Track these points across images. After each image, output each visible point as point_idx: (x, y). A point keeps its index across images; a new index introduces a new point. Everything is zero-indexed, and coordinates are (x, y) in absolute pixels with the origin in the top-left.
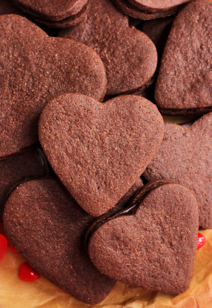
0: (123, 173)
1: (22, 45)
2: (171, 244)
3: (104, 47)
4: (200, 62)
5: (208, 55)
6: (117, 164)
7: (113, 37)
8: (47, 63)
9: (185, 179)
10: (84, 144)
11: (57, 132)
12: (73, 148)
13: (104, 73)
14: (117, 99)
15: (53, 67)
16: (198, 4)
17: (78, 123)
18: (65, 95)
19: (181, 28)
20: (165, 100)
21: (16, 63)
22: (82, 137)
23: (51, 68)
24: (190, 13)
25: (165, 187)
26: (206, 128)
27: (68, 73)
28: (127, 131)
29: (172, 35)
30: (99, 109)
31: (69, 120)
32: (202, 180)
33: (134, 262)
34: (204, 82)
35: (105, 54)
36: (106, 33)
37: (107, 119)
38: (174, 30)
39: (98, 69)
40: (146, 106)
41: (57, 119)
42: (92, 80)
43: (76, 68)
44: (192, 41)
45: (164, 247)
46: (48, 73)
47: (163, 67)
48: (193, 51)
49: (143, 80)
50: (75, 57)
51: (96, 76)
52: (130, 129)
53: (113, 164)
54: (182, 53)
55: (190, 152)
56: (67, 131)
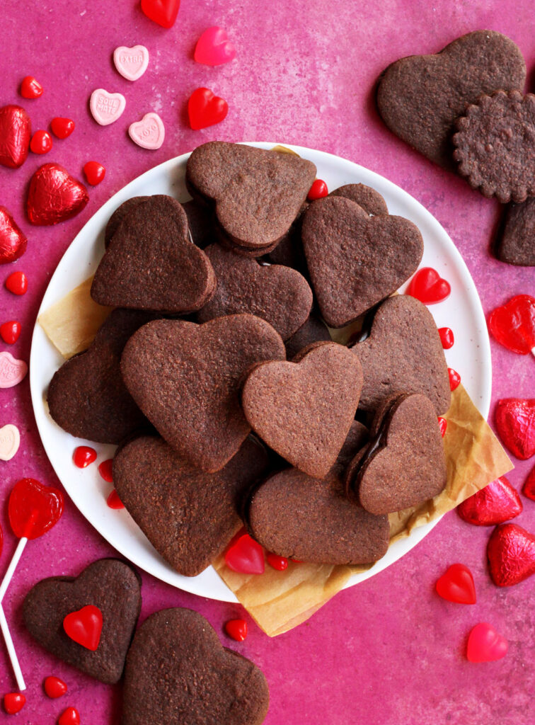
1: (179, 349)
2: (423, 453)
3: (250, 301)
4: (350, 263)
5: (353, 252)
7: (253, 286)
8: (214, 353)
13: (275, 331)
14: (310, 354)
15: (223, 353)
19: (313, 241)
20: (337, 317)
21: (184, 369)
23: (222, 355)
24: (314, 221)
27: (242, 350)
29: (308, 252)
33: (399, 490)
34: (364, 280)
35: (256, 307)
36: (243, 286)
38: (308, 246)
42: (269, 345)
43: (246, 341)
44: (331, 248)
45: (418, 459)
46: (221, 361)
47: (317, 287)
48: (337, 256)
49: (307, 311)
50: (239, 332)
51: (270, 340)
54: (327, 264)
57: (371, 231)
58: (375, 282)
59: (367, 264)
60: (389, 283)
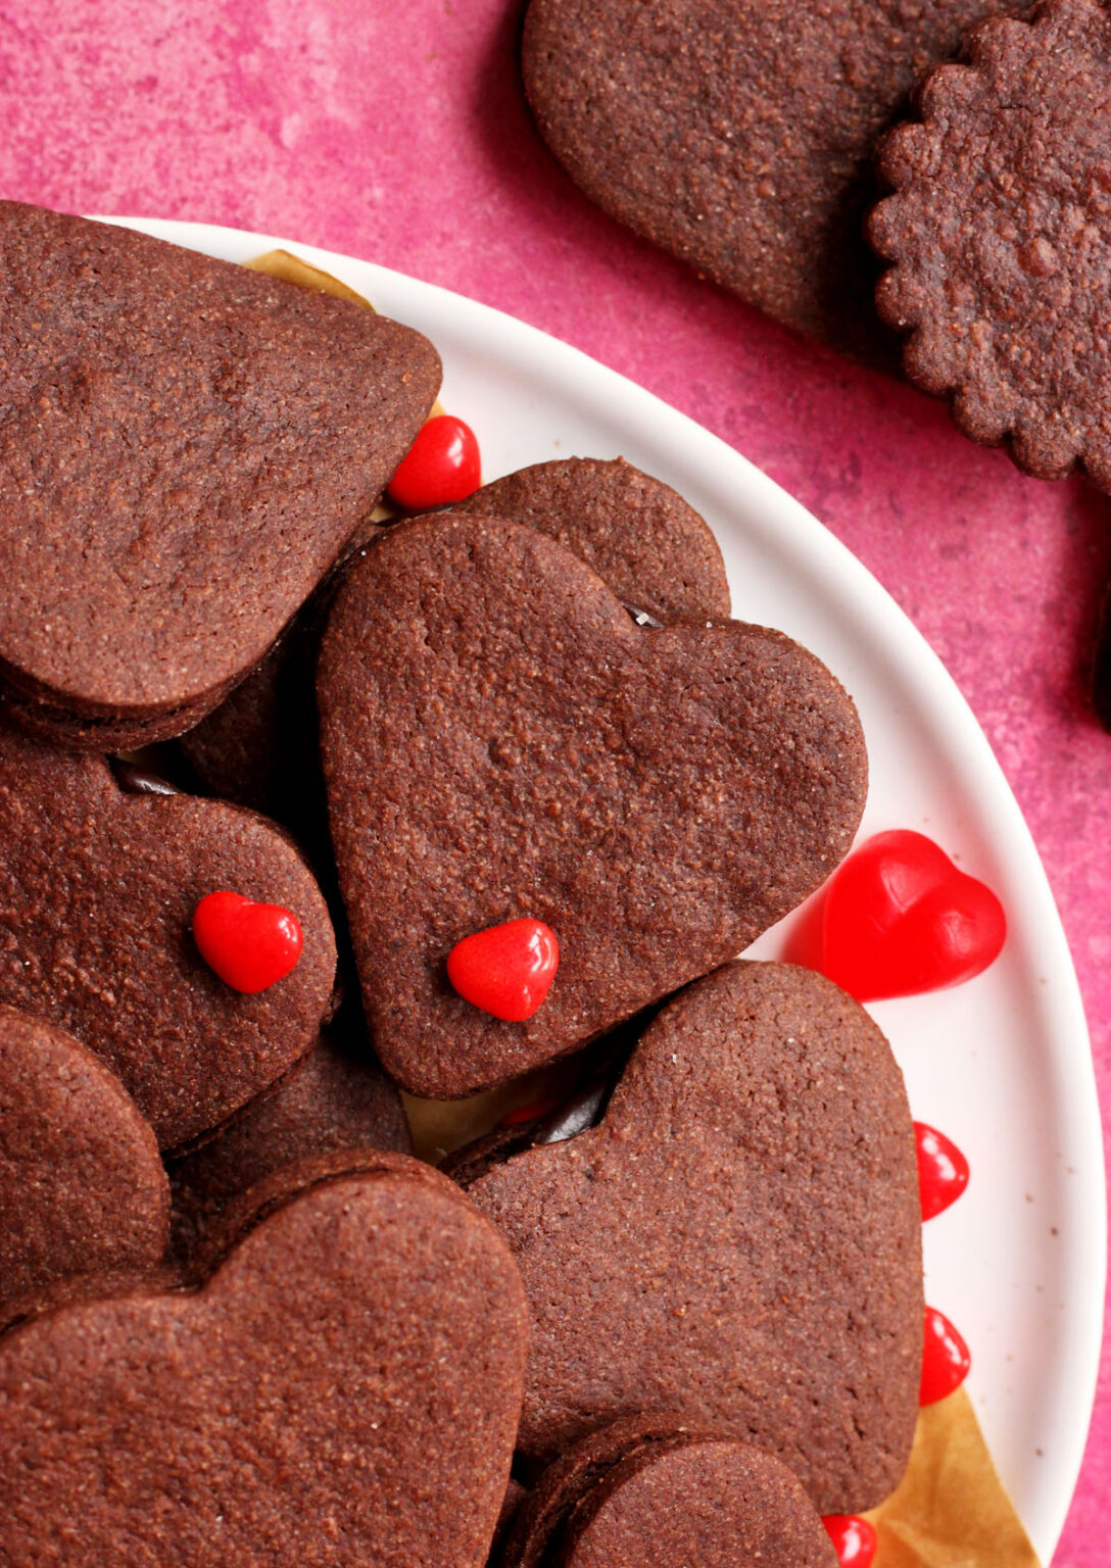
0: (424, 1539)
3: (53, 943)
4: (522, 827)
6: (379, 1518)
7: (72, 881)
9: (681, 1365)
10: (197, 1507)
11: (59, 1519)
12: (159, 1545)
14: (251, 1247)
16: (391, 563)
17: (130, 1437)
18: (18, 1348)
19: (364, 710)
20: (437, 1062)
22: (175, 1485)
24: (377, 622)
25: (627, 1495)
26: (675, 1099)
28: (360, 1362)
30: (196, 1332)
31: (88, 1445)
32: (756, 1328)
34: (580, 913)
35: (76, 974)
36: (29, 870)
37: (248, 1358)
38: (337, 728)
39: (92, 1107)
40: (395, 1216)
41: (32, 1466)
42: (89, 1172)
44: (444, 750)
47: (362, 920)
48: (468, 789)
49: (302, 1024)
51: (97, 1148)
52: (370, 1346)
53: (361, 1524)
54: (417, 821)
55: (650, 1238)
56: (99, 1494)
57: (633, 696)
58: (628, 923)
59: (602, 843)
60: (691, 934)
